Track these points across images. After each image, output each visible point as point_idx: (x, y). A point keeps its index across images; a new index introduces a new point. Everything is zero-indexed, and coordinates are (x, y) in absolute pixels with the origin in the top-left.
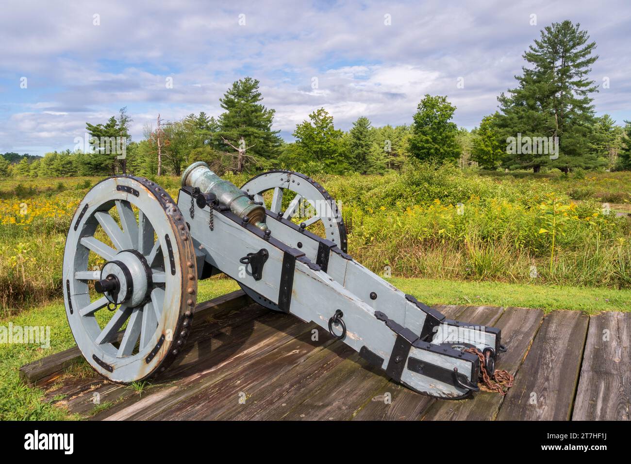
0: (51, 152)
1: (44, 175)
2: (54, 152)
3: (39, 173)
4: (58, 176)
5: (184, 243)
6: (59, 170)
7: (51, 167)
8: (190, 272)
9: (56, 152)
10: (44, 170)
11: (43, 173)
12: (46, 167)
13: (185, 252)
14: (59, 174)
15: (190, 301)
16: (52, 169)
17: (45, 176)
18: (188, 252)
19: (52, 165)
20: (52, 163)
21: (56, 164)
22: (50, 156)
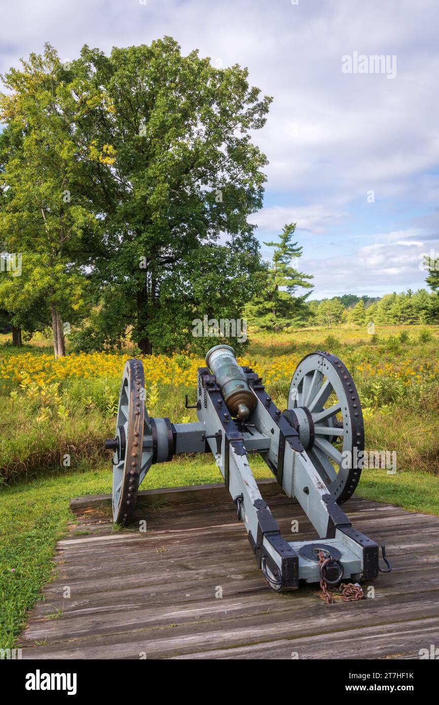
0: (390, 294)
1: (380, 322)
2: (393, 293)
3: (375, 319)
4: (395, 323)
5: (136, 417)
6: (397, 316)
7: (389, 312)
8: (135, 440)
9: (395, 293)
10: (380, 316)
11: (379, 319)
12: (383, 312)
13: (134, 424)
14: (397, 320)
15: (133, 463)
16: (389, 314)
17: (382, 324)
18: (137, 424)
19: (389, 309)
20: (391, 306)
21: (395, 308)
22: (389, 299)
